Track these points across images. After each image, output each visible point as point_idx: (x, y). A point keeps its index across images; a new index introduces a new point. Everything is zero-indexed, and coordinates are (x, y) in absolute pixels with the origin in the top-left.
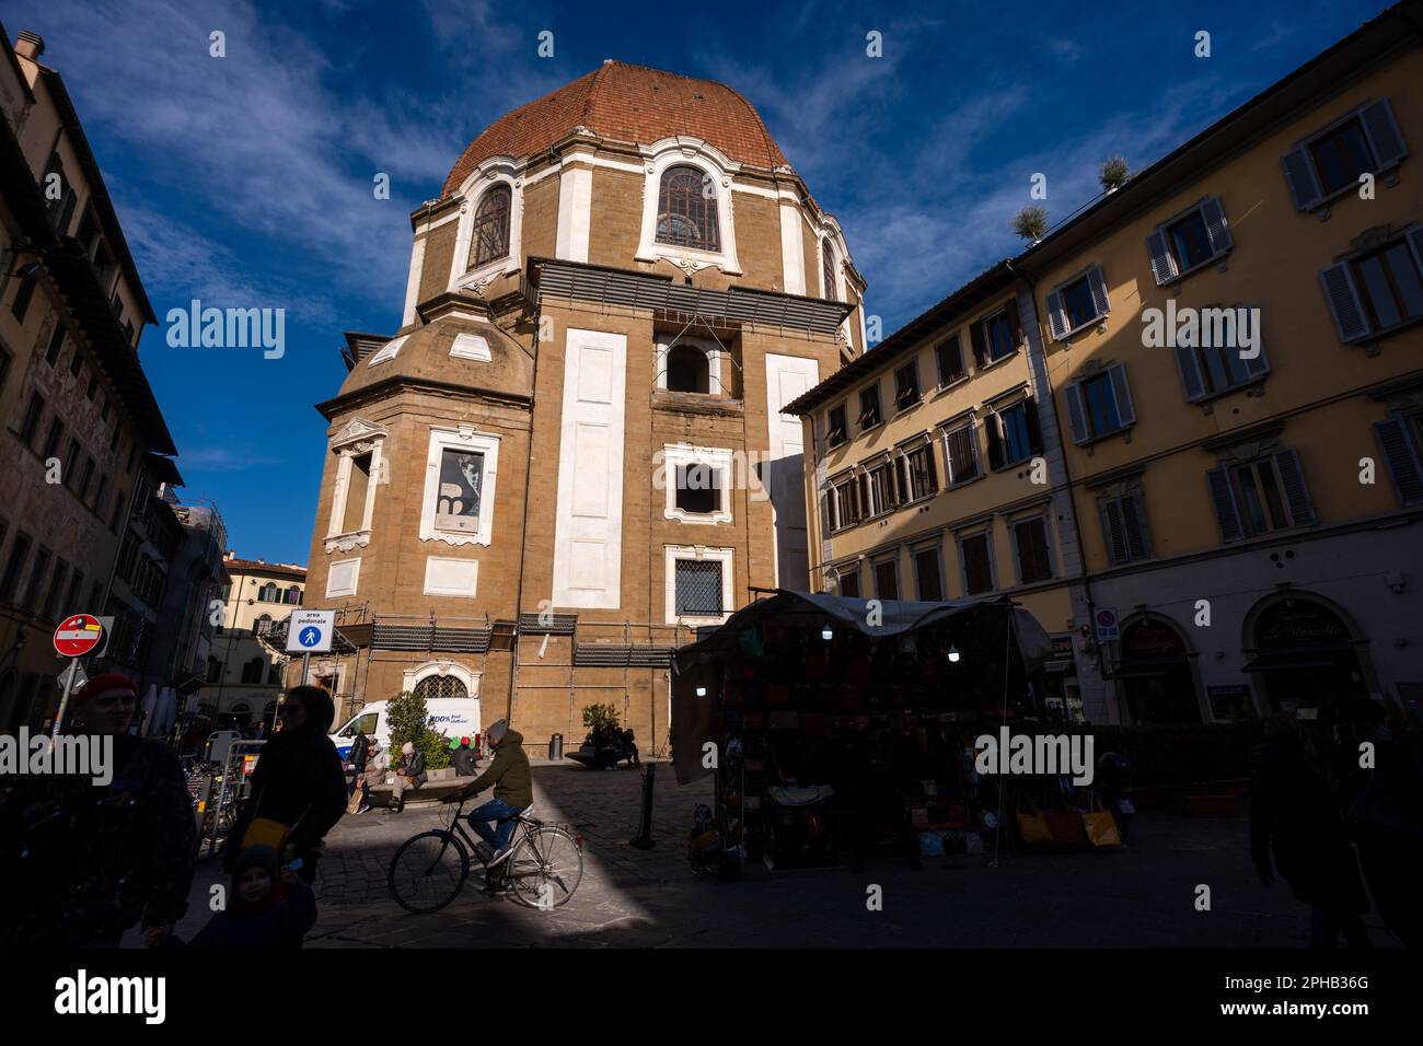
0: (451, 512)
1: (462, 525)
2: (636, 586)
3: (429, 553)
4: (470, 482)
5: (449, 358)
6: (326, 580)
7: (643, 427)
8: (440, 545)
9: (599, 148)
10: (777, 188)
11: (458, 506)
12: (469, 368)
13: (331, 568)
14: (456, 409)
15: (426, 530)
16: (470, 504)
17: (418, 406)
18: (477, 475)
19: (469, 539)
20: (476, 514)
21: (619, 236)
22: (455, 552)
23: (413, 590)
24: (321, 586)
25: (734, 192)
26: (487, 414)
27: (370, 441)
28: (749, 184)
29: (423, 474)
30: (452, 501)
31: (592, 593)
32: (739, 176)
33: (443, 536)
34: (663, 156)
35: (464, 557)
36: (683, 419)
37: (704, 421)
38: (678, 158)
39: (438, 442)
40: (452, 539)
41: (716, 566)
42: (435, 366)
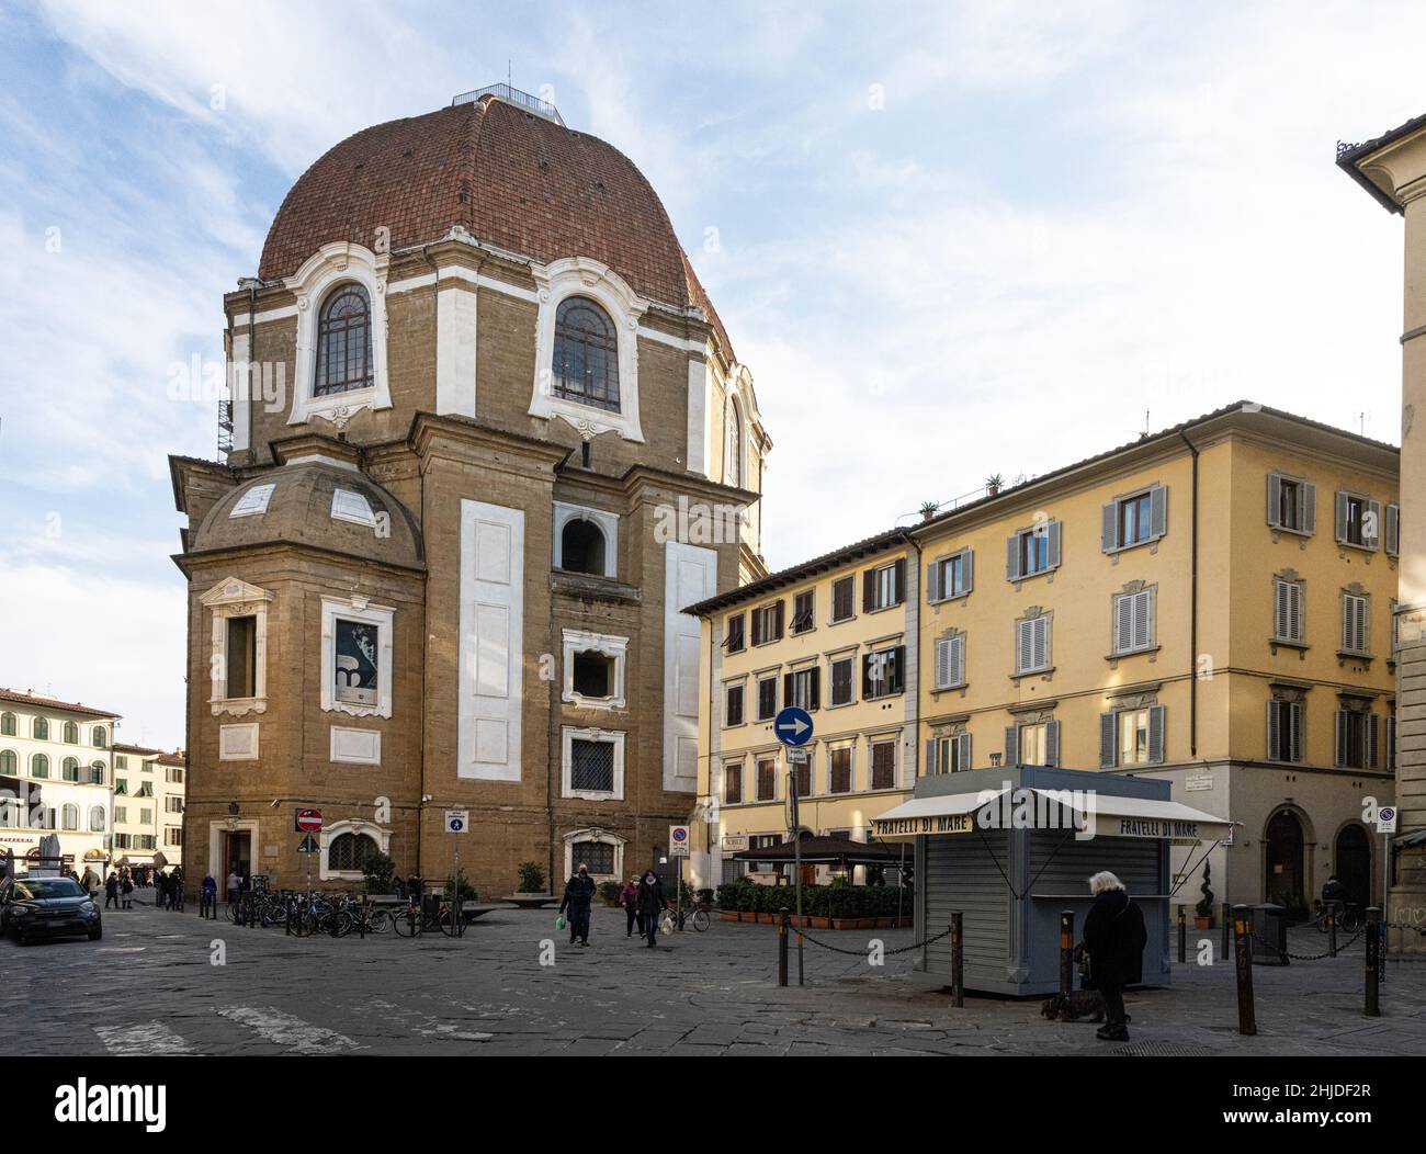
0: (349, 684)
1: (361, 697)
2: (536, 761)
3: (331, 723)
4: (367, 655)
5: (331, 520)
6: (218, 743)
7: (543, 610)
8: (341, 716)
9: (483, 262)
10: (687, 337)
11: (356, 678)
12: (354, 533)
13: (222, 731)
14: (346, 578)
15: (327, 700)
16: (368, 677)
17: (306, 573)
18: (372, 647)
19: (371, 711)
20: (374, 687)
21: (510, 383)
22: (357, 723)
23: (320, 757)
24: (211, 747)
25: (639, 338)
26: (378, 585)
27: (252, 604)
28: (657, 329)
29: (319, 645)
30: (349, 673)
31: (495, 767)
32: (648, 318)
33: (344, 708)
34: (559, 280)
35: (368, 728)
36: (581, 604)
37: (602, 608)
38: (575, 286)
39: (331, 612)
40: (353, 711)
41: (608, 747)
42: (317, 529)
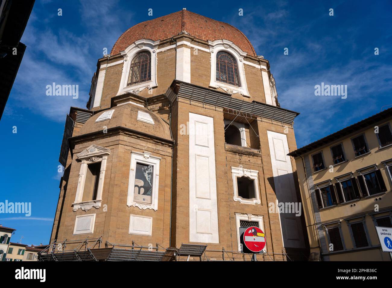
0: (139, 193)
1: (144, 200)
2: (225, 232)
3: (130, 213)
4: (147, 179)
5: (137, 121)
6: (73, 225)
7: (222, 158)
8: (136, 209)
9: (193, 40)
10: (260, 64)
11: (142, 190)
12: (146, 126)
13: (77, 219)
14: (142, 144)
15: (130, 201)
16: (148, 190)
17: (126, 141)
18: (150, 176)
19: (148, 207)
20: (151, 195)
21: (202, 76)
22: (142, 213)
23: (124, 231)
24: (70, 228)
25: (244, 64)
26: (154, 148)
27: (100, 156)
28: (249, 61)
29: (128, 174)
30: (140, 188)
31: (207, 235)
32: (246, 58)
33: (137, 205)
34: (217, 47)
35: (146, 215)
36: (238, 156)
37: (246, 157)
38: (222, 48)
39: (135, 158)
40: (142, 207)
41: (256, 223)
42: (132, 124)
